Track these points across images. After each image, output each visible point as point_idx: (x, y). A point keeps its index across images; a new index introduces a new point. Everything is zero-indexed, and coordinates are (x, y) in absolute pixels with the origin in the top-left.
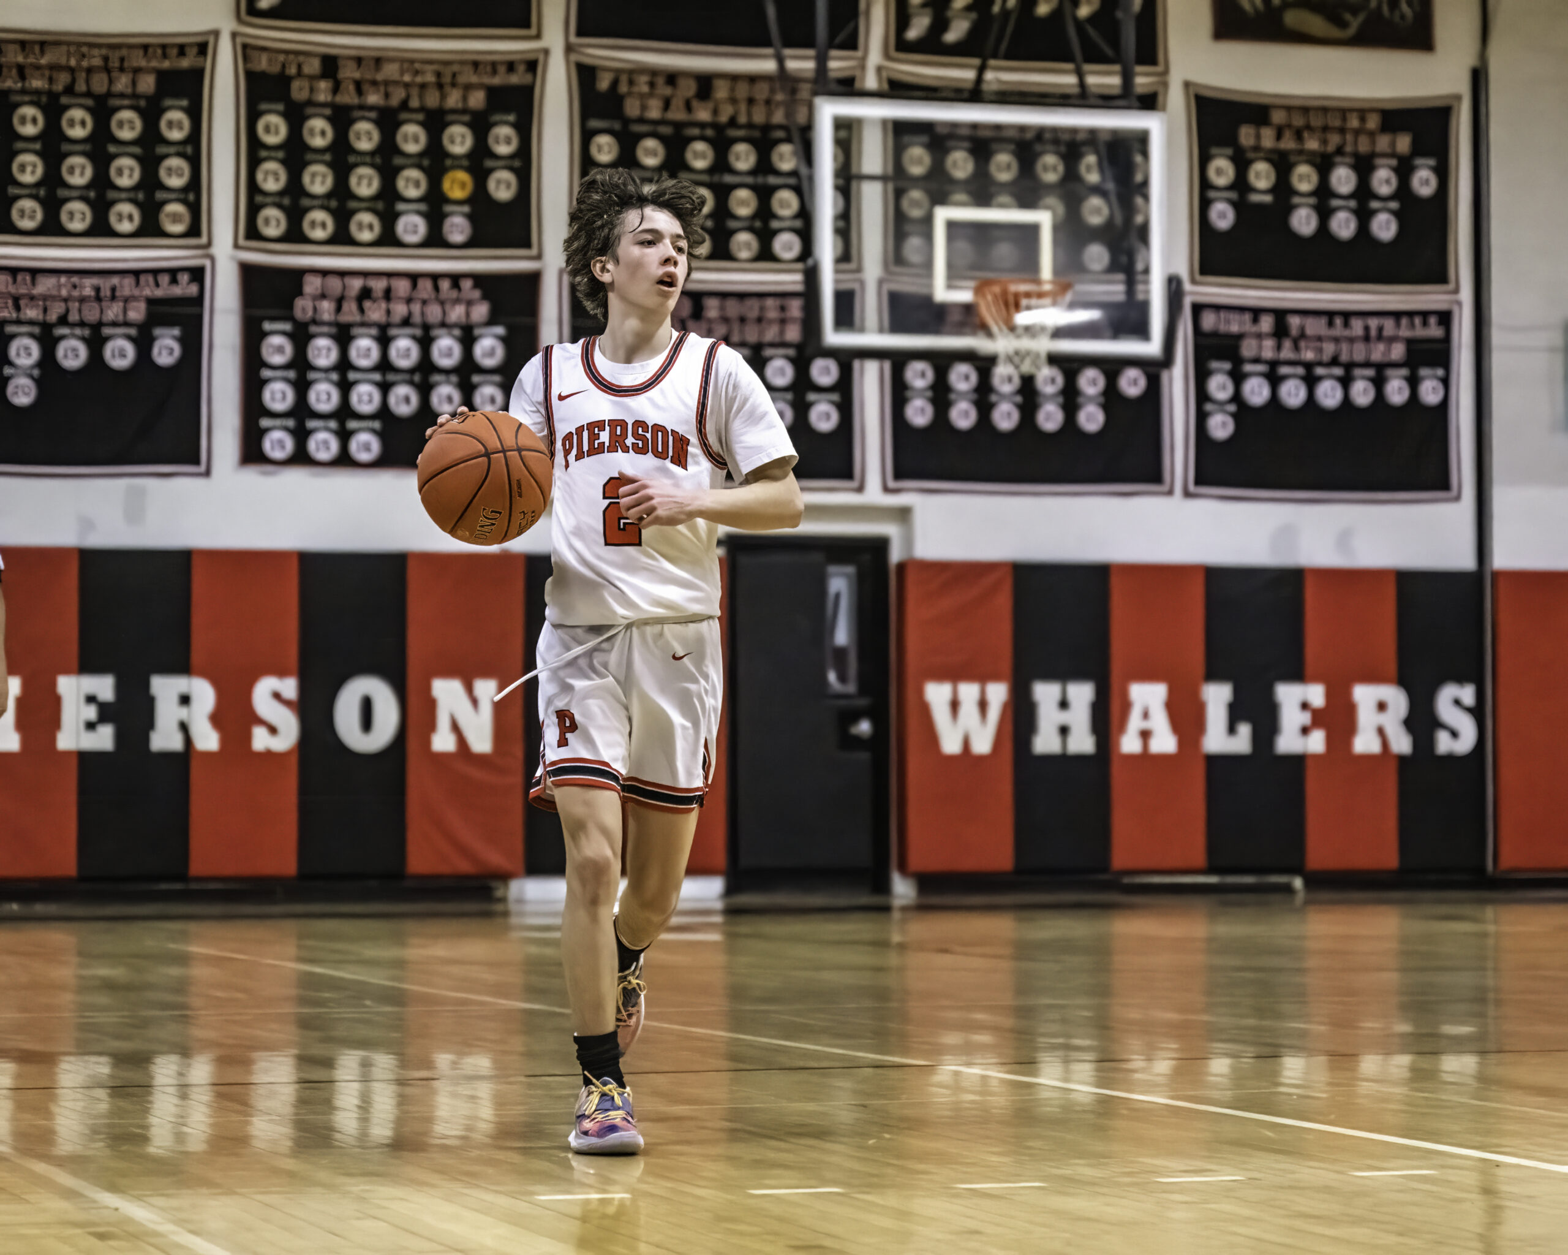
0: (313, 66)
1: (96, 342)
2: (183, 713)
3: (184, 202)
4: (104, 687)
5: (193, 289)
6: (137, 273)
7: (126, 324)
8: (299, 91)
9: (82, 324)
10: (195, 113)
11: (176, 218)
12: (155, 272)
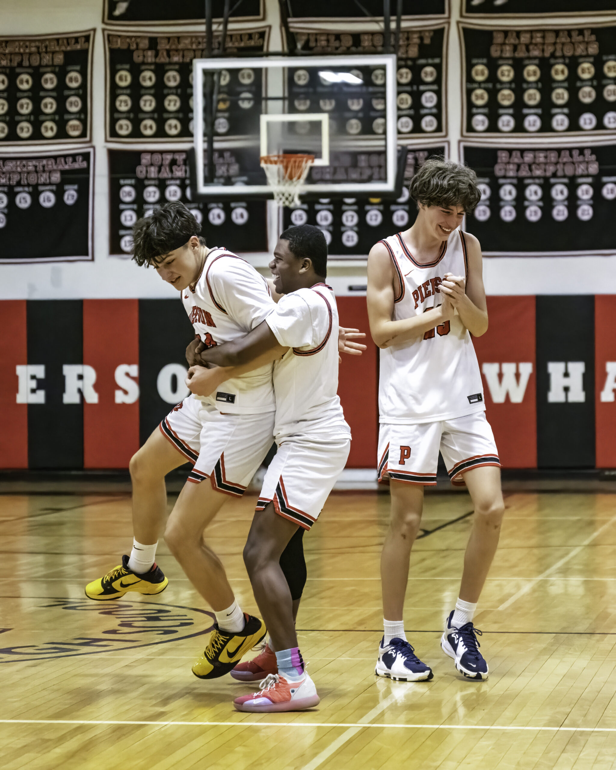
0: (144, 44)
1: (35, 194)
2: (79, 384)
3: (79, 119)
4: (40, 371)
5: (85, 164)
6: (55, 158)
7: (50, 184)
8: (137, 58)
9: (28, 185)
10: (84, 73)
11: (75, 128)
12: (65, 156)
